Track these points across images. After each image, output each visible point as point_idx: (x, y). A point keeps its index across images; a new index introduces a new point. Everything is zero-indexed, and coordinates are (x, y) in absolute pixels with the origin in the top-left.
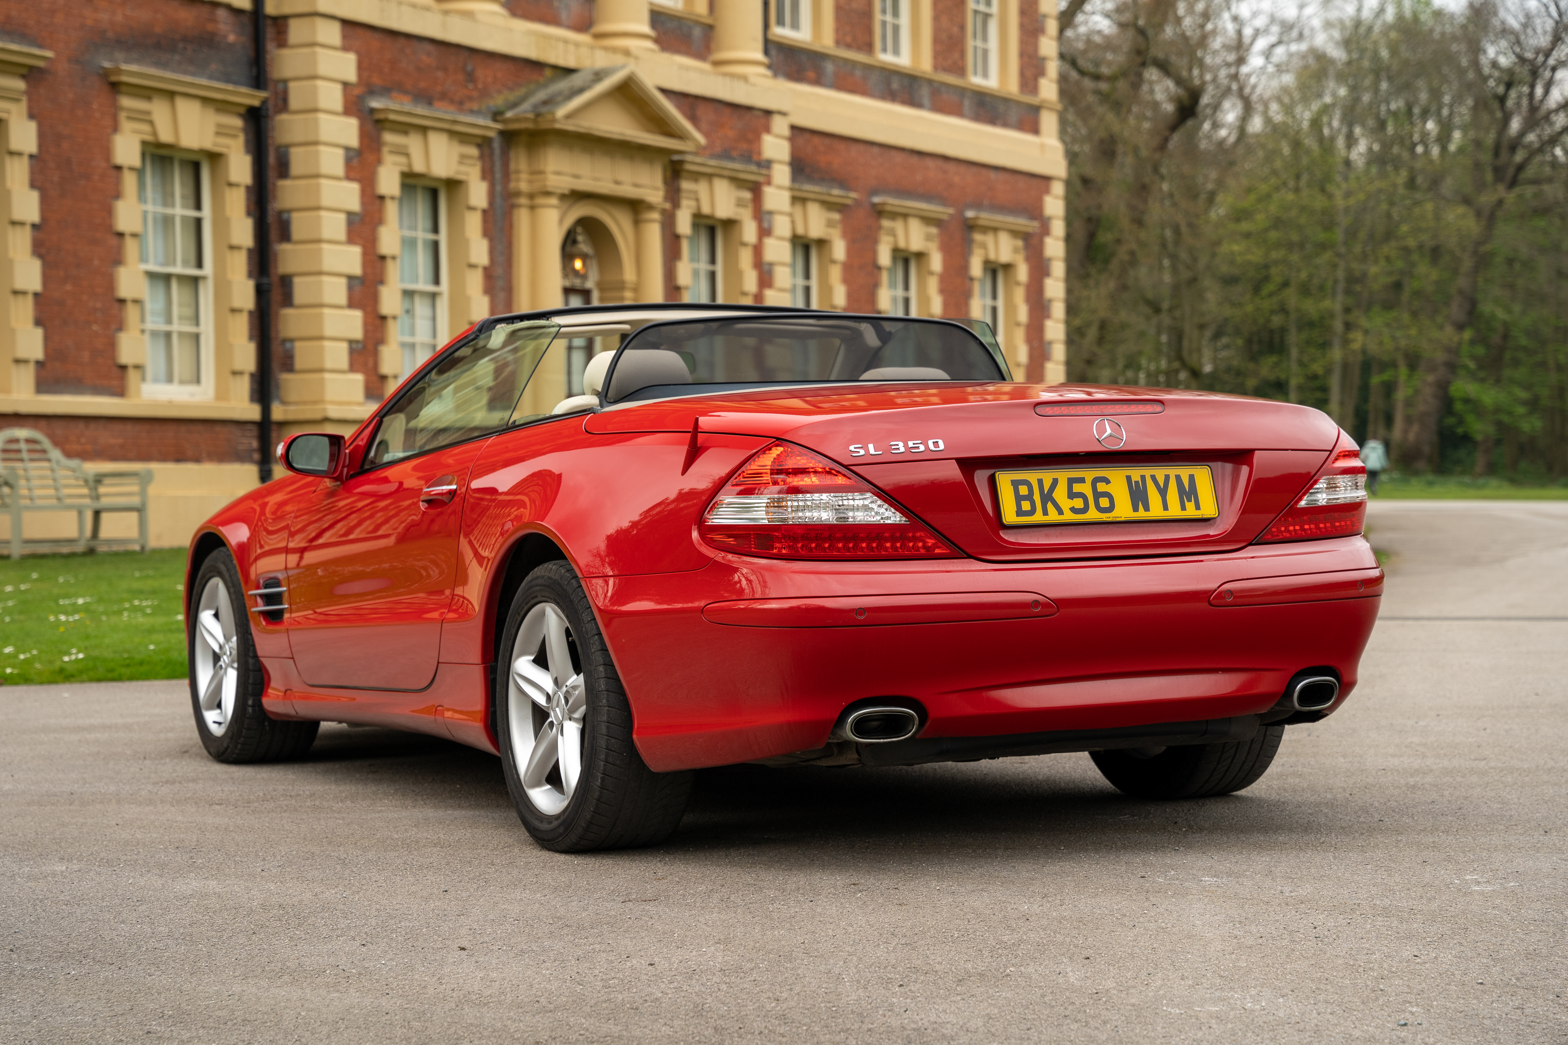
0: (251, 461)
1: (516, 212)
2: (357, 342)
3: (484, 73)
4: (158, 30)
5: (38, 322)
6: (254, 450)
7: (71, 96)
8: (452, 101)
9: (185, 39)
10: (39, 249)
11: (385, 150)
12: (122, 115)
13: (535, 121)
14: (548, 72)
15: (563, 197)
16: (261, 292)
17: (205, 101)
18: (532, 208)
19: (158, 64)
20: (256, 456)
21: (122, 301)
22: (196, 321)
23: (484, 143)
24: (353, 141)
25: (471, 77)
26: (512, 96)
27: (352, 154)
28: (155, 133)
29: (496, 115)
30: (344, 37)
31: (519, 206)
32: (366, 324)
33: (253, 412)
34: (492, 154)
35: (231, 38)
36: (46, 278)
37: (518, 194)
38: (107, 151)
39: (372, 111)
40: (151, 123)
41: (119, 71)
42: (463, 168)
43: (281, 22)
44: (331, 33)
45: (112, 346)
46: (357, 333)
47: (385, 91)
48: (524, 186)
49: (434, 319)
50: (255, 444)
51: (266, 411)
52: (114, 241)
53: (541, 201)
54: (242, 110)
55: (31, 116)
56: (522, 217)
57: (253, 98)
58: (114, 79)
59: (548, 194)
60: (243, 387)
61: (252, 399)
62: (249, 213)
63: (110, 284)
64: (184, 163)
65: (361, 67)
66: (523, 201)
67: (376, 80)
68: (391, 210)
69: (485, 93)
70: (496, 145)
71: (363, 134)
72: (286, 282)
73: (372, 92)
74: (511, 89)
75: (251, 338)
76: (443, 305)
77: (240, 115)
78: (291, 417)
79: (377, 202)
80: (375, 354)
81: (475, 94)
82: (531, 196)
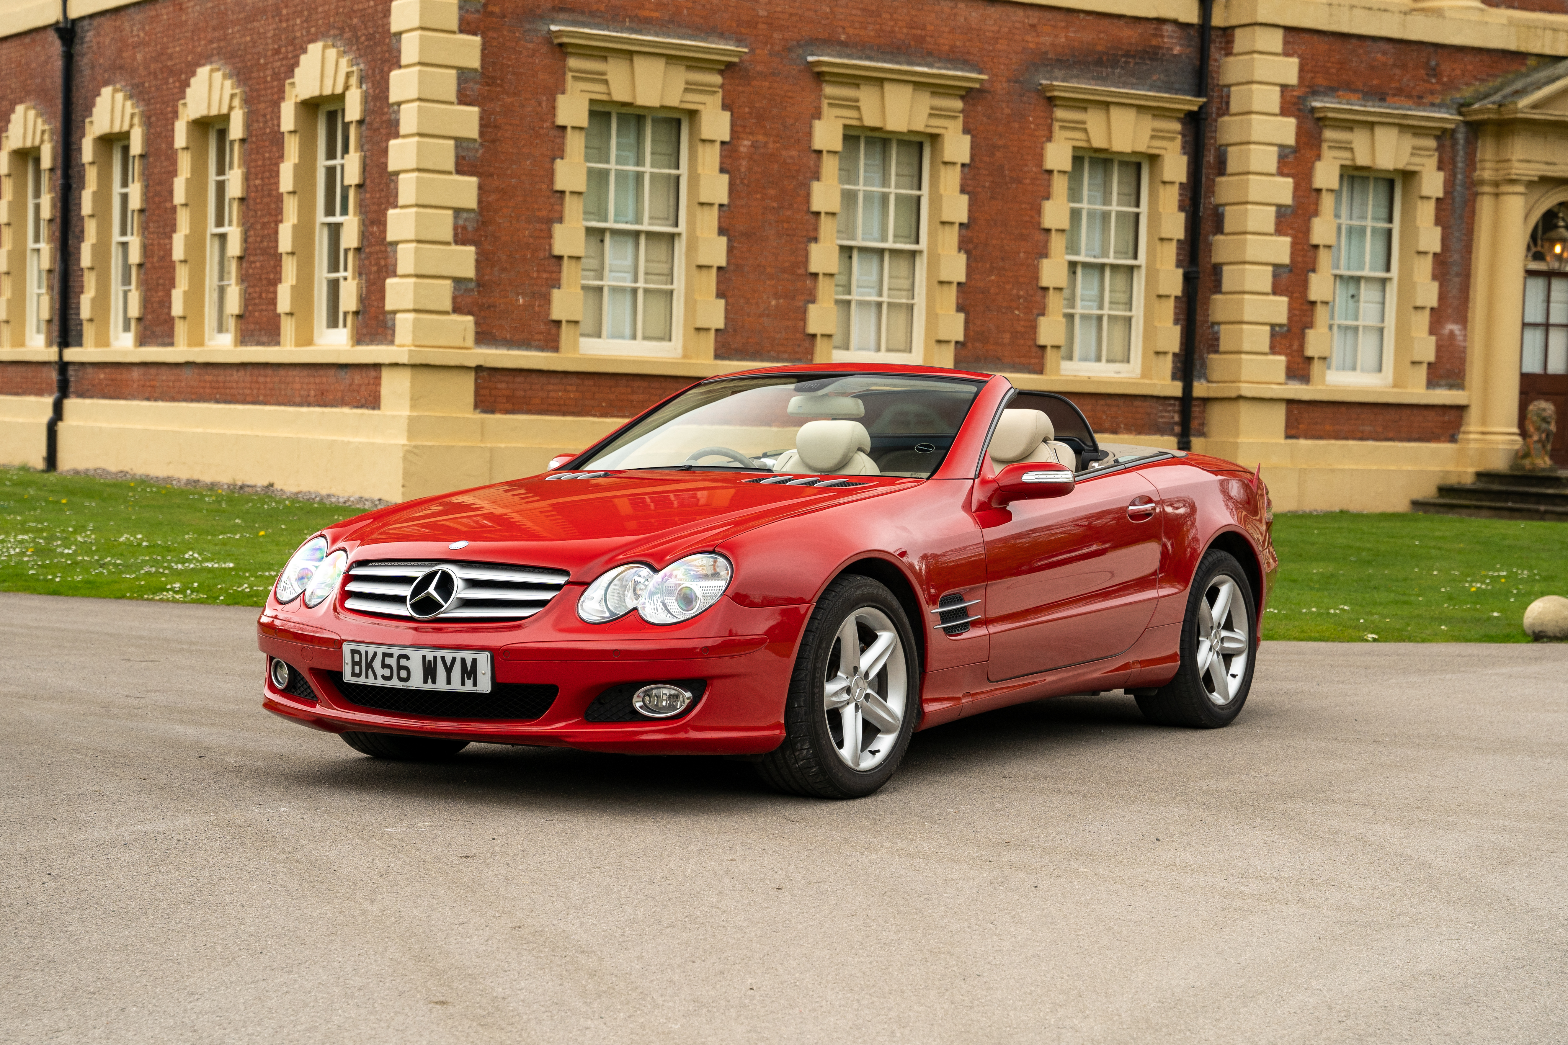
0: (1172, 433)
1: (1479, 199)
2: (1281, 326)
3: (1449, 68)
4: (1099, 48)
5: (960, 308)
6: (1176, 423)
7: (1007, 111)
8: (1409, 96)
9: (1127, 55)
10: (964, 245)
11: (1325, 146)
12: (1056, 125)
13: (1498, 111)
14: (1531, 62)
15: (1530, 184)
16: (1189, 279)
17: (1140, 108)
18: (1497, 195)
19: (1098, 79)
20: (1177, 429)
21: (1045, 289)
22: (1129, 305)
23: (1443, 136)
24: (1290, 139)
25: (1434, 72)
26: (1483, 88)
27: (1287, 151)
28: (1088, 141)
29: (1462, 107)
30: (1286, 43)
31: (1483, 194)
32: (1291, 309)
33: (1176, 389)
34: (1454, 145)
35: (1177, 50)
36: (970, 270)
37: (1482, 182)
38: (1040, 158)
39: (1313, 110)
40: (1085, 130)
41: (1053, 88)
42: (1416, 160)
43: (1228, 32)
44: (1275, 41)
45: (1033, 328)
46: (1282, 317)
47: (1331, 90)
48: (1487, 175)
49: (1383, 303)
50: (1177, 418)
51: (1188, 388)
52: (1041, 237)
53: (1505, 188)
54: (1182, 115)
55: (966, 131)
56: (1485, 206)
57: (1191, 103)
58: (1049, 94)
59: (1512, 182)
60: (1167, 365)
61: (1174, 377)
62: (1181, 208)
63: (1035, 275)
64: (1123, 164)
65: (1302, 70)
66: (1486, 189)
67: (1320, 81)
68: (1327, 202)
69: (1450, 86)
70: (1461, 136)
71: (1300, 132)
72: (1217, 270)
73: (1315, 92)
74: (1482, 80)
75: (1176, 322)
76: (1392, 290)
77: (1179, 119)
78: (1212, 394)
79: (1314, 194)
80: (1302, 337)
81: (1438, 87)
82: (1496, 184)
